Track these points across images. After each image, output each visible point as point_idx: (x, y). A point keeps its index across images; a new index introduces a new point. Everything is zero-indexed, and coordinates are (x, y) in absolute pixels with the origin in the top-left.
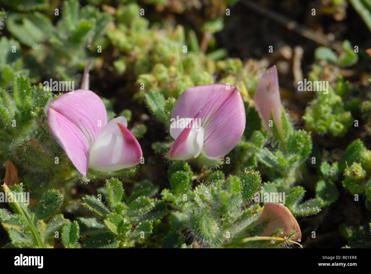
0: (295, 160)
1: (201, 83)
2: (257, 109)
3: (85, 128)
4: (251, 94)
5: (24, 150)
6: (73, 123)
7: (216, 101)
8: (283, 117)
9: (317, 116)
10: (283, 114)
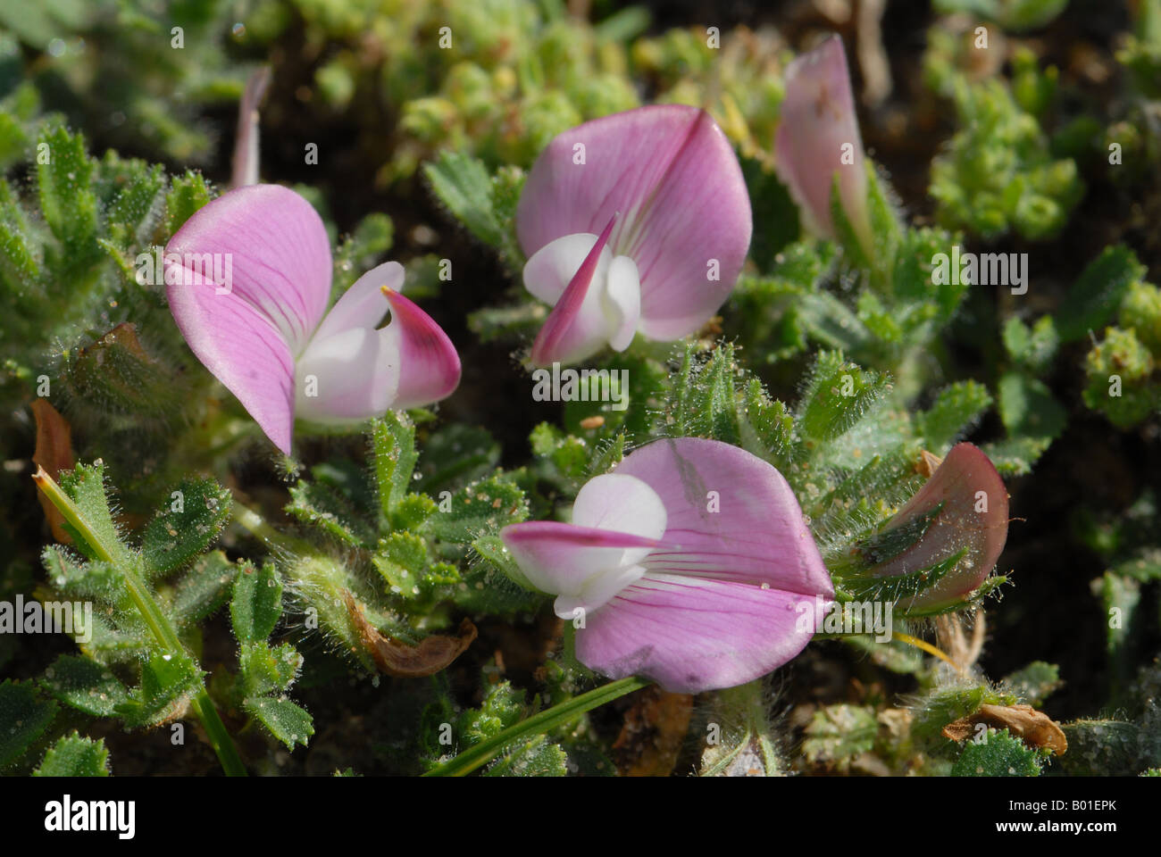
0: (922, 320)
1: (603, 111)
2: (786, 175)
3: (276, 304)
4: (758, 129)
5: (96, 362)
6: (242, 298)
7: (650, 162)
8: (872, 194)
9: (973, 180)
10: (871, 184)
